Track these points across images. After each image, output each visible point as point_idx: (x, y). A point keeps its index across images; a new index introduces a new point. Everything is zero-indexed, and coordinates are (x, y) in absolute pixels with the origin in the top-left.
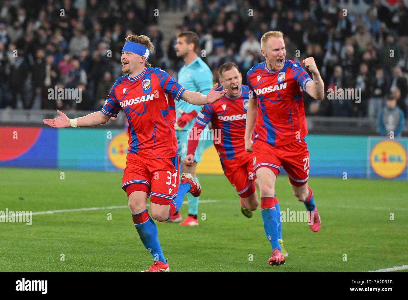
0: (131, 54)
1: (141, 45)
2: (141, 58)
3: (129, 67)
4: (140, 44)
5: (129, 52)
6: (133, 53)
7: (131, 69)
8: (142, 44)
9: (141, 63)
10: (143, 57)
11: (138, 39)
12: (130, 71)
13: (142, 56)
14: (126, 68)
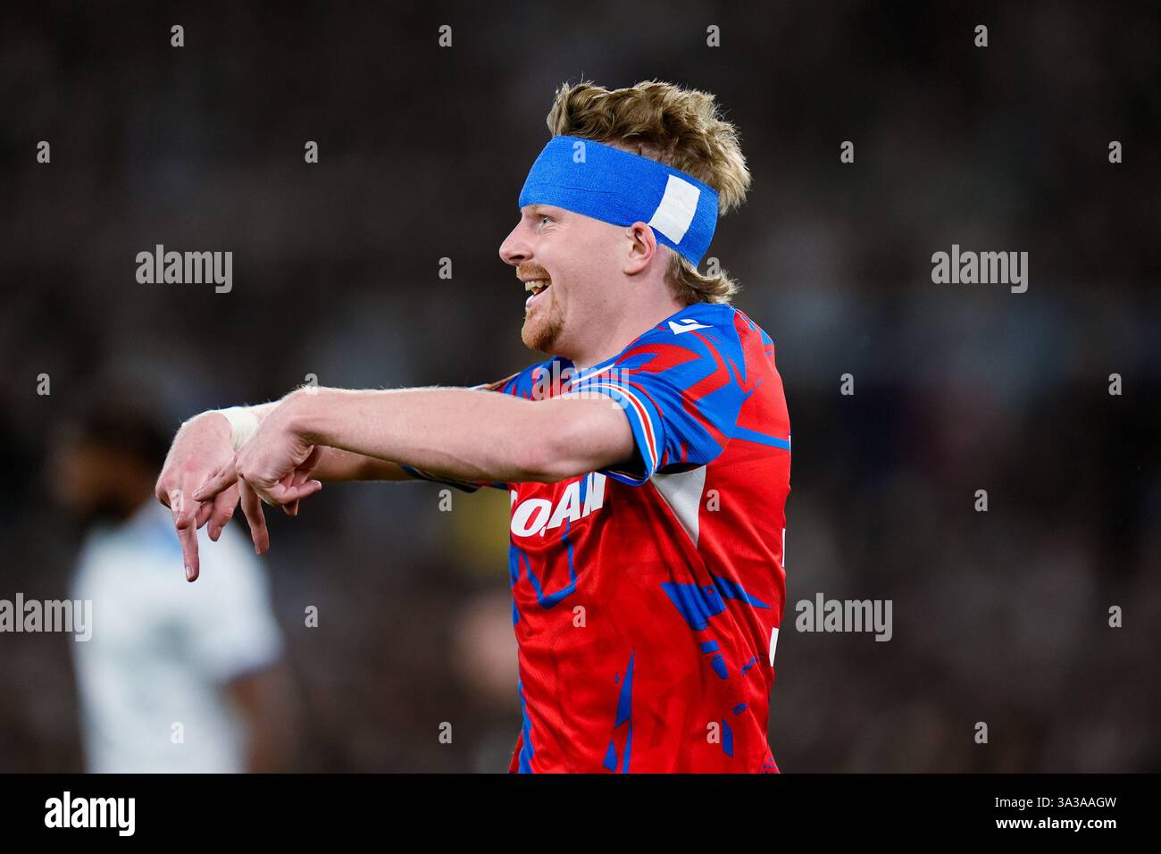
0: (552, 219)
1: (626, 150)
2: (631, 243)
3: (554, 303)
4: (619, 148)
5: (544, 209)
6: (569, 215)
7: (570, 321)
8: (632, 140)
9: (631, 275)
10: (638, 231)
11: (601, 107)
12: (561, 339)
13: (629, 231)
14: (537, 318)
